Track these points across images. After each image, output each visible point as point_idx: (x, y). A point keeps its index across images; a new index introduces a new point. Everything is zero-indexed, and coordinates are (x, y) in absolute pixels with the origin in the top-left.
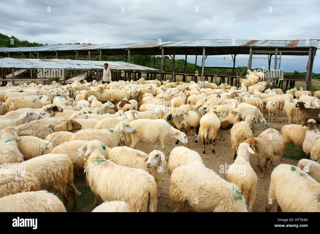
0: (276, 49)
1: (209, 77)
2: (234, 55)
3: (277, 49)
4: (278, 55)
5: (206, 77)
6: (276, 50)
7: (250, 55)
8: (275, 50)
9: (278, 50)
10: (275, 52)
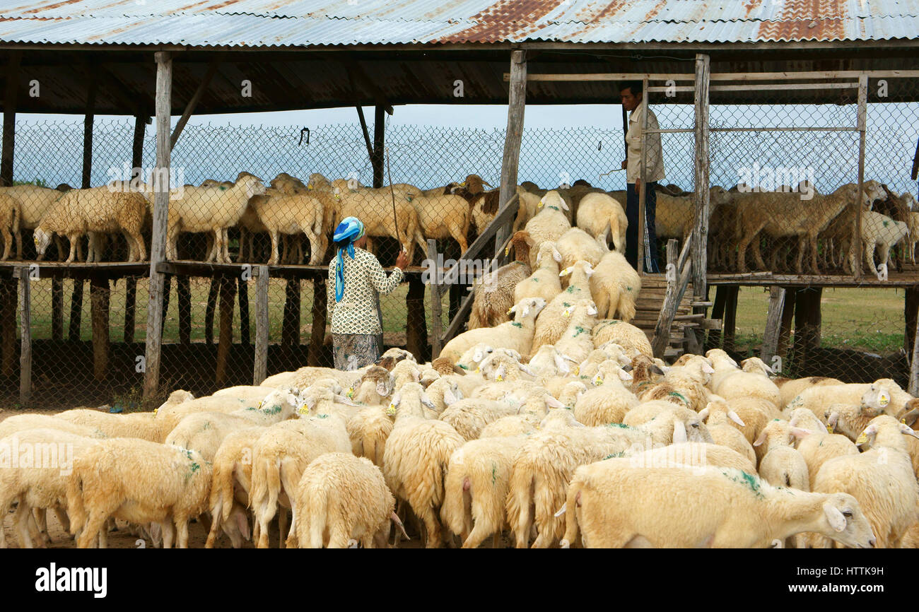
0: (699, 63)
1: (201, 280)
2: (373, 108)
3: (707, 59)
4: (712, 101)
5: (174, 282)
6: (702, 63)
7: (510, 112)
8: (691, 69)
9: (713, 70)
10: (691, 83)
